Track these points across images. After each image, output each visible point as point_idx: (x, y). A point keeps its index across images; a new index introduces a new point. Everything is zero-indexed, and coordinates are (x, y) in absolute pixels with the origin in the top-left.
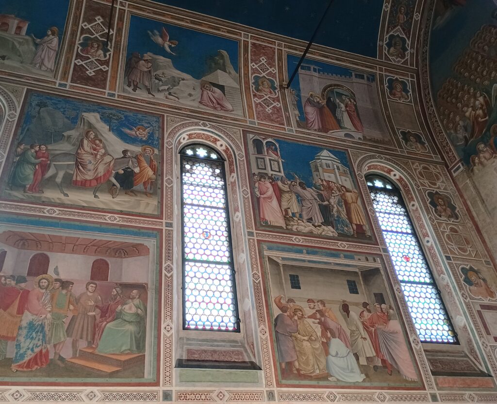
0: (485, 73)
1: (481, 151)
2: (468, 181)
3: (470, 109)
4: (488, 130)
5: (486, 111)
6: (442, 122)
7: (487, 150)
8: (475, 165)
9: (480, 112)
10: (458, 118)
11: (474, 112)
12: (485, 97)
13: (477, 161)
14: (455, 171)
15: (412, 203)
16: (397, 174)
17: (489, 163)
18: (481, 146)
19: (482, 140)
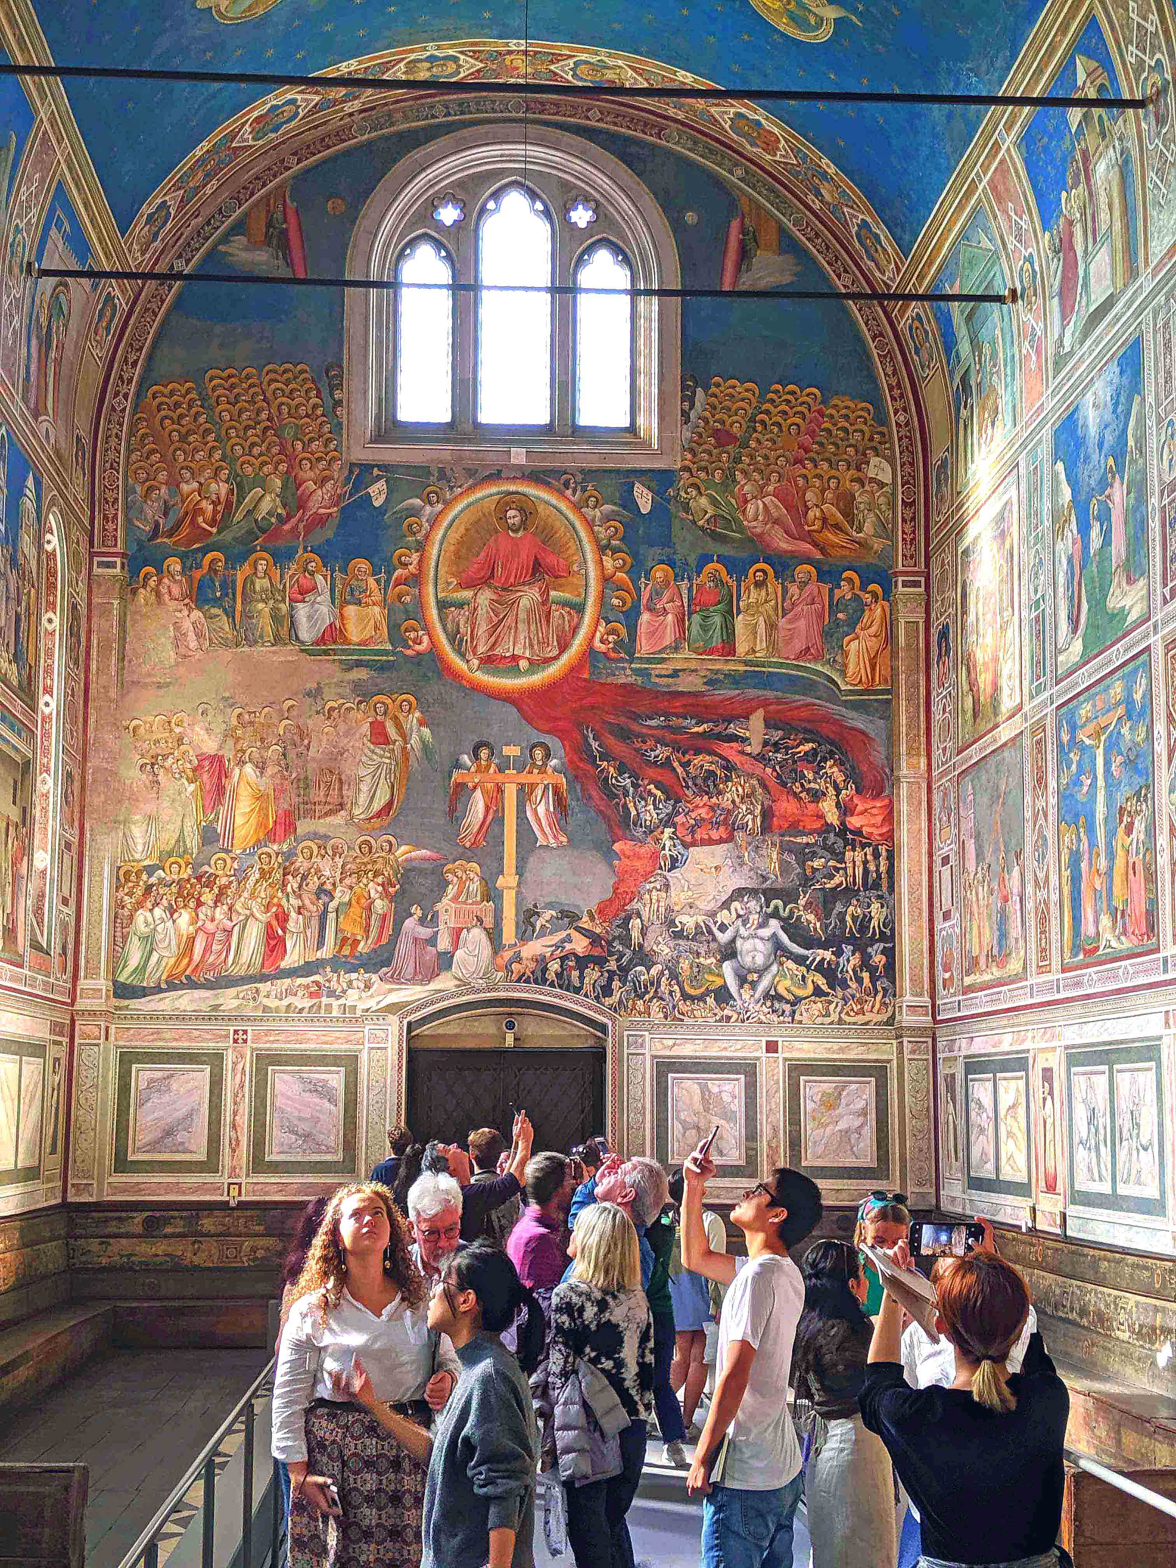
1: (171, 575)
3: (196, 485)
4: (205, 551)
5: (219, 517)
6: (130, 451)
7: (179, 582)
11: (196, 497)
12: (232, 491)
13: (152, 583)
14: (101, 564)
15: (50, 615)
16: (53, 542)
17: (172, 605)
18: (174, 565)
19: (183, 557)
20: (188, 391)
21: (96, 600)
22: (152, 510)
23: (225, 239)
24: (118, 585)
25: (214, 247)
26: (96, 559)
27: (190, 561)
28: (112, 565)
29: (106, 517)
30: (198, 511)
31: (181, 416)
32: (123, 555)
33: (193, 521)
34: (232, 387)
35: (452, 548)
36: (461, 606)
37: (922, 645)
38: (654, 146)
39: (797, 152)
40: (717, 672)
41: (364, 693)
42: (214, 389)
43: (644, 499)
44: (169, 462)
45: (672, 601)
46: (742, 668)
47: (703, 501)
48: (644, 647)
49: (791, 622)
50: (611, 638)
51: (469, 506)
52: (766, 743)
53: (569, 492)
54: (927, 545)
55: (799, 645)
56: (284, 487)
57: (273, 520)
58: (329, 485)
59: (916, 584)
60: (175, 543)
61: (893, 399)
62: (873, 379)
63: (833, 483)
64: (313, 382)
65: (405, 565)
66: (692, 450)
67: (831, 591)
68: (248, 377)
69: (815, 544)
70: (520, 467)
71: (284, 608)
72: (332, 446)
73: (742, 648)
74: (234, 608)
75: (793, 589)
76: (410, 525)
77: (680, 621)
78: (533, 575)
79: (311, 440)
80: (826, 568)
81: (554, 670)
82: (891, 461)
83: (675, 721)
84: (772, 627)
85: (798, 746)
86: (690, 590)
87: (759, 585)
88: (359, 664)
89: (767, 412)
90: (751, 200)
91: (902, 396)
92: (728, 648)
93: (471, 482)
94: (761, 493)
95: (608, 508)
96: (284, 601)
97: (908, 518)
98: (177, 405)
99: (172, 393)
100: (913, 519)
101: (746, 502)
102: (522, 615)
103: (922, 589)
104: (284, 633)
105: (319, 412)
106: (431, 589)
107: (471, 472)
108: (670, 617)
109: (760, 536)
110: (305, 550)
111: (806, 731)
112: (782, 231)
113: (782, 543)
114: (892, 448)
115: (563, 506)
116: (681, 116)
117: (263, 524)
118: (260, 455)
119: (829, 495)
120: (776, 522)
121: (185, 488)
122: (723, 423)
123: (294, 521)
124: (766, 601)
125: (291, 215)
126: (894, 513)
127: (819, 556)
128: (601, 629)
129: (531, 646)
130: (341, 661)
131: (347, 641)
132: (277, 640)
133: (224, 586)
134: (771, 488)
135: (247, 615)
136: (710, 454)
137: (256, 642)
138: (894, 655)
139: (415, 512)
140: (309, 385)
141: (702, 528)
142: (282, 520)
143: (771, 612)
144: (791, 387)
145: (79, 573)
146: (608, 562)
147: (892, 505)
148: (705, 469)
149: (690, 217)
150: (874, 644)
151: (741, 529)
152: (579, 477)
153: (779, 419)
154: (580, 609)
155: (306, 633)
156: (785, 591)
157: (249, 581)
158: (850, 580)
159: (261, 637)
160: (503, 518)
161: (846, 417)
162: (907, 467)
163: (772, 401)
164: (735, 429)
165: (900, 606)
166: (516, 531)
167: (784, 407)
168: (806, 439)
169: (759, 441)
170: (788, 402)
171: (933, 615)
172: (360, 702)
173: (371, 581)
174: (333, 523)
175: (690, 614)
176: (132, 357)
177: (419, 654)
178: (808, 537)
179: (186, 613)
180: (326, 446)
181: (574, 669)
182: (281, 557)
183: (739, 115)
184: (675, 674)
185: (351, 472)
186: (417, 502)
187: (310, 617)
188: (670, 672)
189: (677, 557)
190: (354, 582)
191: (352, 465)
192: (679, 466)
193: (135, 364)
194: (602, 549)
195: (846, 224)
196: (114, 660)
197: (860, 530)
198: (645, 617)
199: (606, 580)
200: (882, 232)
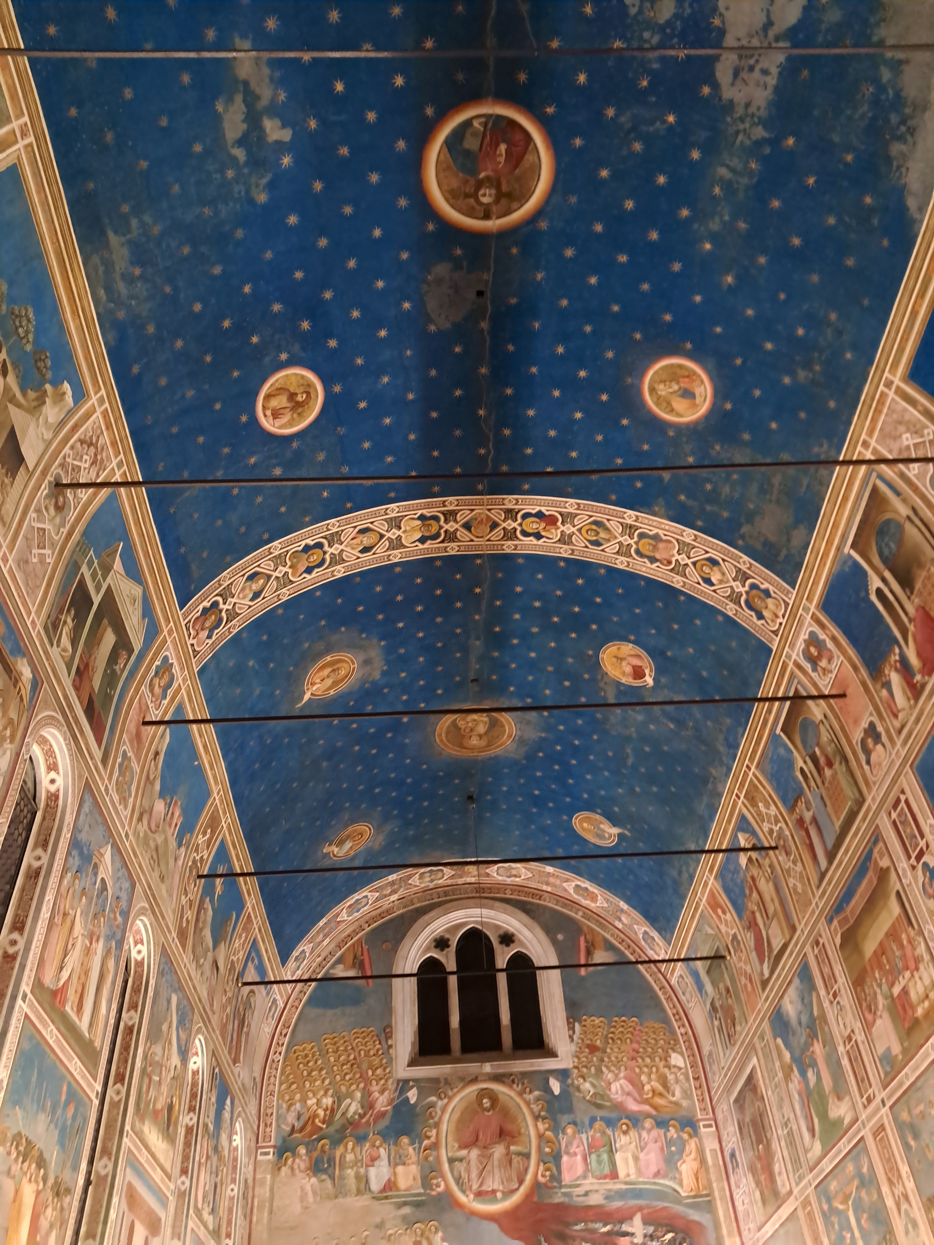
0: (348, 1077)
1: (300, 1156)
2: (269, 1177)
3: (315, 1100)
4: (320, 1139)
5: (327, 1118)
6: (281, 1084)
7: (305, 1160)
8: (285, 1165)
9: (321, 1113)
10: (298, 1096)
11: (315, 1107)
12: (334, 1102)
13: (290, 1162)
14: (262, 1154)
15: (232, 1186)
16: (238, 1140)
17: (299, 1175)
18: (302, 1150)
19: (307, 1145)
20: (312, 1048)
21: (258, 1176)
22: (291, 1118)
23: (333, 966)
24: (270, 1166)
25: (327, 972)
26: (259, 1151)
27: (310, 1146)
28: (267, 1154)
29: (266, 1125)
30: (316, 1116)
31: (308, 1062)
32: (274, 1147)
33: (313, 1121)
34: (335, 1043)
35: (454, 1125)
36: (461, 1160)
37: (721, 1163)
38: (538, 905)
39: (607, 901)
40: (610, 1190)
41: (408, 1222)
42: (326, 1045)
43: (556, 1086)
44: (301, 1088)
45: (578, 1147)
46: (624, 1187)
47: (587, 1086)
48: (567, 1178)
49: (646, 1154)
50: (548, 1173)
51: (461, 1099)
52: (645, 1236)
53: (515, 1086)
54: (711, 1102)
55: (653, 1169)
56: (362, 1097)
57: (357, 1117)
58: (386, 1093)
59: (710, 1126)
60: (303, 1137)
61: (676, 1020)
62: (663, 1010)
63: (654, 1069)
64: (377, 1036)
65: (428, 1138)
66: (578, 1057)
67: (665, 1134)
68: (344, 1037)
69: (652, 1106)
70: (488, 1074)
71: (362, 1171)
72: (388, 1070)
73: (622, 1173)
74: (334, 1173)
75: (644, 1134)
76: (431, 1113)
77: (585, 1159)
78: (500, 1136)
79: (377, 1068)
80: (659, 1120)
81: (516, 1198)
82: (682, 1054)
83: (591, 1225)
84: (636, 1159)
85: (664, 1236)
86: (587, 1138)
87: (625, 1133)
88: (405, 1204)
89: (613, 1033)
90: (588, 927)
91: (680, 1019)
92: (614, 1175)
93: (462, 1084)
94: (617, 1078)
95: (537, 1093)
96: (362, 1166)
97: (698, 1086)
98: (306, 1056)
99: (304, 1049)
100: (700, 1087)
101: (610, 1084)
102: (496, 1163)
103: (714, 1128)
104: (362, 1186)
105: (380, 1052)
106: (443, 1152)
107: (462, 1079)
108: (579, 1158)
109: (621, 1103)
110: (374, 1134)
111: (667, 1225)
112: (606, 940)
113: (633, 1106)
114: (681, 1047)
115: (512, 1094)
116: (549, 889)
117: (351, 1120)
118: (350, 1079)
119: (653, 1076)
120: (628, 1094)
121: (309, 1102)
122: (591, 1040)
123: (368, 1116)
124: (630, 1143)
125: (365, 953)
126: (690, 1085)
127: (654, 1113)
128: (541, 1167)
129: (503, 1182)
130: (395, 1203)
131: (398, 1189)
132: (359, 1192)
133: (329, 1161)
134: (622, 1075)
135: (342, 1178)
136: (587, 1058)
137: (346, 1195)
138: (707, 1171)
139: (432, 1105)
140: (375, 1038)
141: (588, 1101)
142: (362, 1116)
143: (635, 1150)
144: (623, 1018)
145: (250, 1159)
146: (541, 1126)
147: (687, 1079)
148: (586, 1067)
149: (560, 937)
150: (695, 1165)
151: (610, 1100)
152: (519, 1076)
153: (619, 1036)
154: (527, 1156)
155: (375, 1186)
156: (640, 1136)
157: (343, 1156)
158: (674, 1126)
159: (350, 1191)
160: (480, 1104)
161: (654, 1033)
162: (691, 1058)
163: (615, 1027)
164: (598, 1043)
165: (704, 1140)
166: (489, 1111)
167: (621, 1029)
168: (635, 1046)
169: (611, 1049)
170: (623, 1026)
171: (724, 1144)
172: (406, 1229)
173: (411, 1149)
174: (388, 1116)
175: (590, 1154)
176: (284, 1032)
177: (439, 1194)
178: (646, 1102)
179: (307, 1179)
180: (384, 1070)
181: (528, 1197)
182: (361, 1139)
183: (577, 886)
184: (586, 1194)
185: (398, 1085)
186: (433, 1099)
187: (377, 1176)
188: (583, 1193)
189: (578, 1120)
190: (401, 1151)
191: (399, 1081)
192: (571, 1066)
193: (285, 1035)
194: (536, 1118)
195: (636, 933)
196: (266, 1214)
197: (673, 1095)
198: (565, 1158)
199: (540, 1136)
200: (655, 934)
